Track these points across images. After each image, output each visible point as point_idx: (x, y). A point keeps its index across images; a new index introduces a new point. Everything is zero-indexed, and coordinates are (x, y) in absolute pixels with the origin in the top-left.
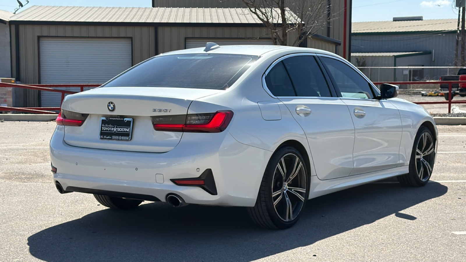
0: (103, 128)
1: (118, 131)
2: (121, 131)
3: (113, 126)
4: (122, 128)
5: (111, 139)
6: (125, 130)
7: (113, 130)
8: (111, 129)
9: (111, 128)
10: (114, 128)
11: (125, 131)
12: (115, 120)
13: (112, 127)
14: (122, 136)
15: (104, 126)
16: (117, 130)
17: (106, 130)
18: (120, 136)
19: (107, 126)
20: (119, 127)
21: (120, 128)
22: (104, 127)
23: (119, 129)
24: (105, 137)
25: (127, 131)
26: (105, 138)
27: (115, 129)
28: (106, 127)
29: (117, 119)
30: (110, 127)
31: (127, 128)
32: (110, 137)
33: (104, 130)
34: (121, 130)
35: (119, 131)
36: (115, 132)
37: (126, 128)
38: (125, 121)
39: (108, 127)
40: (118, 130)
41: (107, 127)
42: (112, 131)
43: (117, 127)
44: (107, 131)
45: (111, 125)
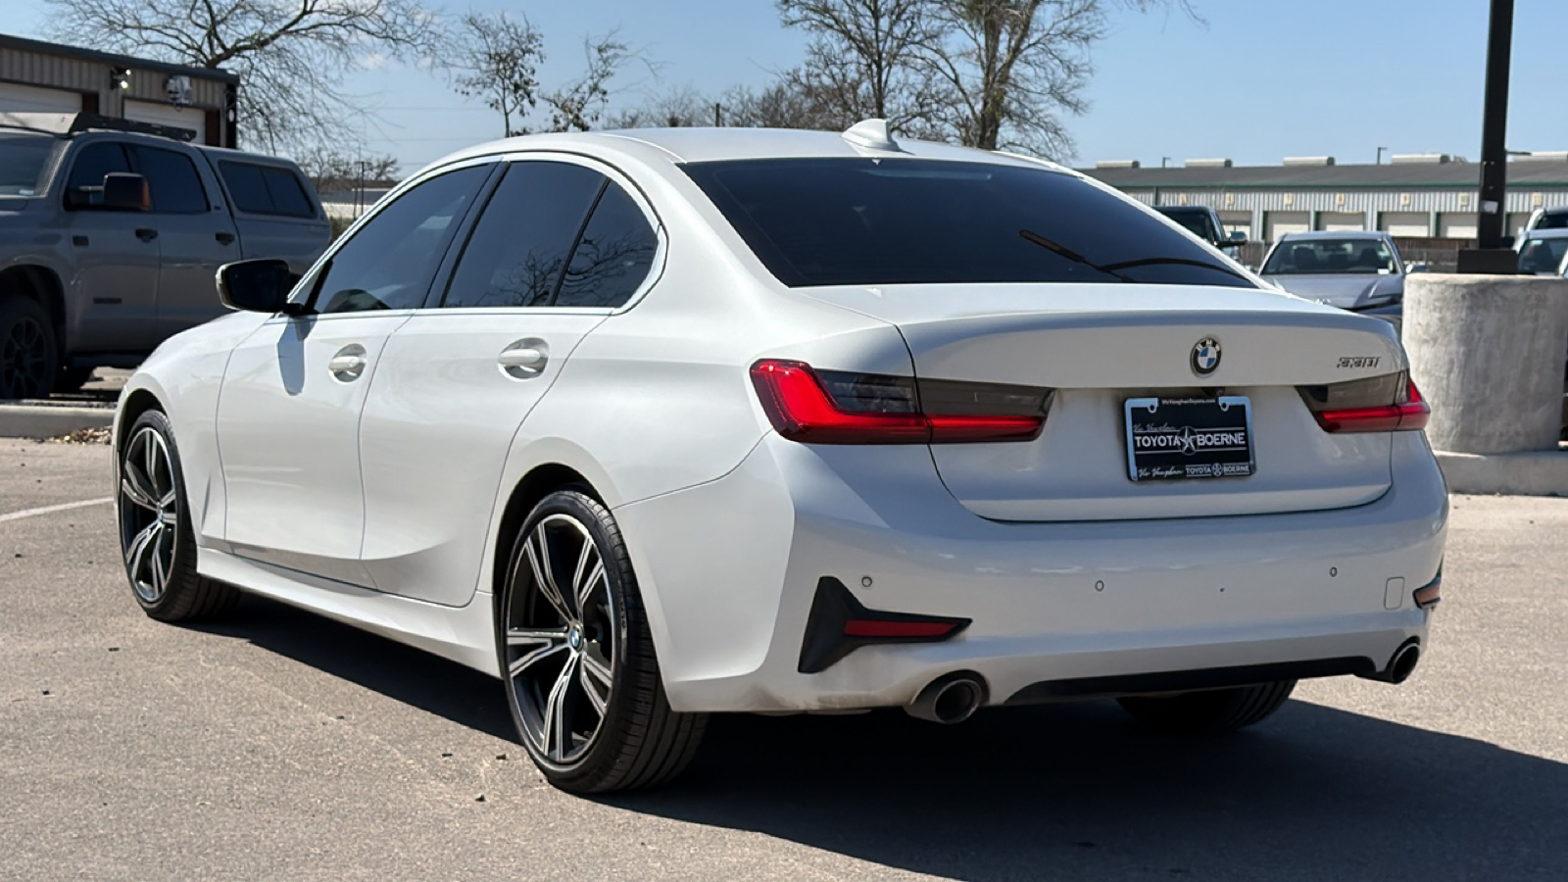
0: (1138, 438)
1: (1201, 447)
2: (1213, 446)
3: (1178, 428)
4: (1212, 433)
5: (1183, 477)
6: (1227, 438)
7: (1179, 444)
8: (1173, 440)
9: (1170, 437)
10: (1182, 434)
11: (1225, 445)
12: (1183, 405)
13: (1174, 434)
14: (1221, 462)
15: (1141, 431)
16: (1195, 442)
17: (1151, 448)
18: (1217, 465)
19: (1151, 429)
20: (1199, 433)
21: (1205, 433)
22: (1142, 435)
23: (1202, 440)
24: (1156, 472)
25: (1235, 441)
26: (1159, 478)
27: (1188, 440)
28: (1149, 435)
29: (1191, 401)
30: (1165, 434)
31: (1233, 433)
32: (1176, 469)
33: (1143, 448)
34: (1209, 440)
35: (1206, 446)
36: (1189, 450)
37: (1228, 432)
38: (1224, 405)
39: (1159, 435)
40: (1199, 444)
41: (1154, 435)
42: (1176, 447)
43: (1192, 433)
44: (1158, 447)
45: (1169, 425)
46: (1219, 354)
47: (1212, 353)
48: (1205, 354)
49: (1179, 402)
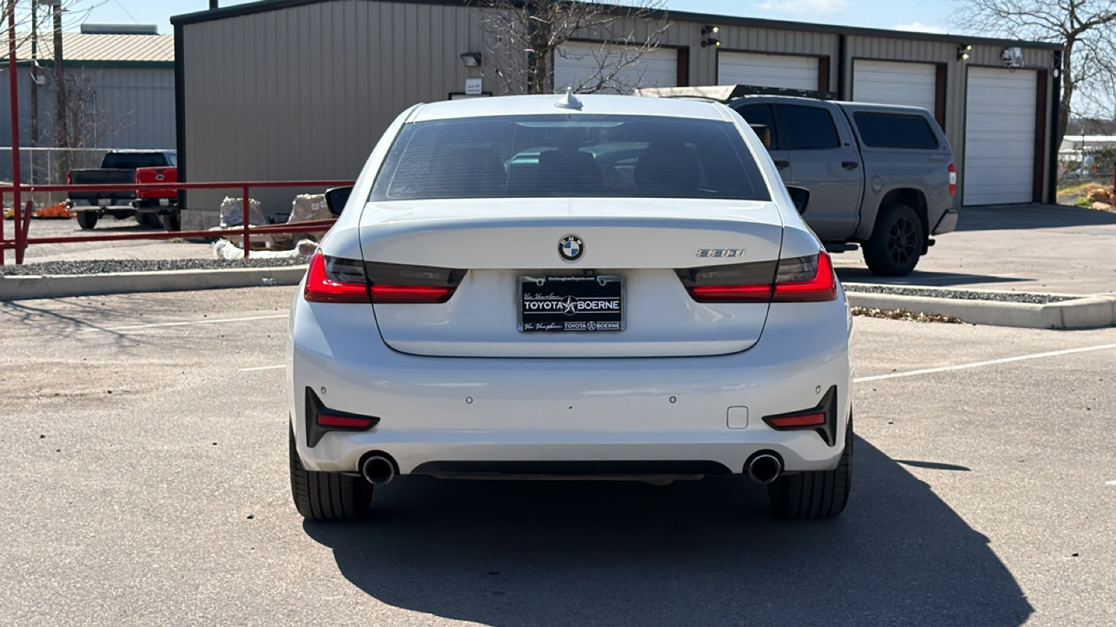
0: (527, 303)
1: (580, 310)
2: (591, 310)
3: (562, 297)
4: (591, 301)
5: (562, 330)
6: (603, 305)
7: (562, 307)
8: (556, 305)
9: (554, 303)
10: (565, 301)
11: (601, 309)
12: (565, 281)
13: (558, 301)
14: (595, 321)
15: (530, 298)
16: (576, 307)
17: (538, 310)
18: (591, 322)
19: (538, 297)
20: (580, 300)
21: (585, 301)
22: (531, 301)
23: (582, 305)
24: (539, 326)
25: (611, 307)
26: (540, 330)
27: (569, 305)
28: (537, 301)
29: (573, 278)
30: (550, 301)
31: (609, 301)
32: (556, 325)
33: (530, 310)
34: (588, 305)
35: (585, 310)
36: (570, 312)
37: (605, 300)
38: (602, 282)
39: (545, 301)
40: (579, 308)
41: (541, 301)
42: (559, 310)
43: (573, 300)
44: (544, 310)
45: (555, 295)
46: (581, 246)
47: (575, 245)
48: (568, 246)
49: (563, 279)
